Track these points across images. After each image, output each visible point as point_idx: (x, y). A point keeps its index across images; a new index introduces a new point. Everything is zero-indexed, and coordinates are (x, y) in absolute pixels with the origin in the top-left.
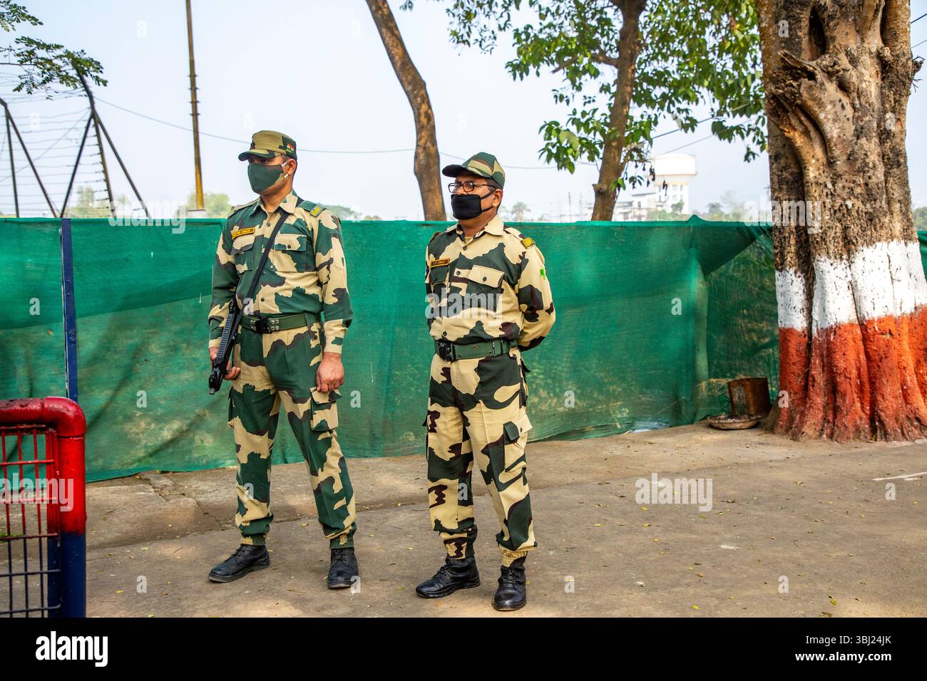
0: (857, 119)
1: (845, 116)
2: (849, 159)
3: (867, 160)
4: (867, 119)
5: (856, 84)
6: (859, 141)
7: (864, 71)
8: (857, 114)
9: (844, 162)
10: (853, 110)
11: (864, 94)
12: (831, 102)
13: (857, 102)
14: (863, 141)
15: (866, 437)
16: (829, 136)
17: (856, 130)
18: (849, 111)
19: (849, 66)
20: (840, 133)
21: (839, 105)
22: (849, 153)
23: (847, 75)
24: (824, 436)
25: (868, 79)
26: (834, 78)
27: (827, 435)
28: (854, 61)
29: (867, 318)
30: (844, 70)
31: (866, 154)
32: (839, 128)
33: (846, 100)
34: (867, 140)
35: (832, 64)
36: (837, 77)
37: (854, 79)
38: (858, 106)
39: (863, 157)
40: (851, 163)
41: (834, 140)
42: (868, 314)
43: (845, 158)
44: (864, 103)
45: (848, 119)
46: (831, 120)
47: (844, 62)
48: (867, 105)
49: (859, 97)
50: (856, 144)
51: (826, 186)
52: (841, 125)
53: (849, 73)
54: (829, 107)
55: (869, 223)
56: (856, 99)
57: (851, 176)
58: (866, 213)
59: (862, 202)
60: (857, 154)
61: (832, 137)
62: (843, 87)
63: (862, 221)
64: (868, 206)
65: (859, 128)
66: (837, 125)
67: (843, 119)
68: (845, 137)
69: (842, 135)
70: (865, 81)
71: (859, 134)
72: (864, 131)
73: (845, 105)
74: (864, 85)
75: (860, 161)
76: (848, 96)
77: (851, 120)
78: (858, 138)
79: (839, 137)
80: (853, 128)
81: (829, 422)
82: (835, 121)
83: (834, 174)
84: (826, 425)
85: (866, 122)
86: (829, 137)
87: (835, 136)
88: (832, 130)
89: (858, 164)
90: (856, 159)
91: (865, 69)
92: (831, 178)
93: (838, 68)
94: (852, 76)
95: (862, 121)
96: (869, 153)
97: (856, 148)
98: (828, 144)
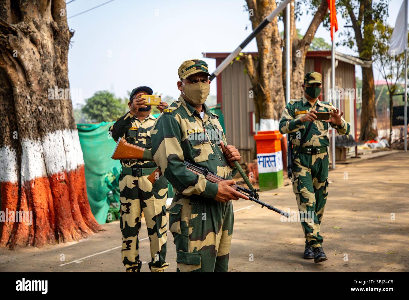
0: (42, 61)
1: (36, 58)
2: (39, 83)
3: (49, 84)
4: (48, 61)
5: (41, 40)
6: (44, 73)
7: (44, 34)
8: (42, 58)
9: (36, 84)
10: (39, 55)
11: (45, 46)
12: (27, 50)
13: (41, 51)
14: (46, 73)
15: (53, 242)
16: (27, 68)
17: (42, 66)
18: (37, 56)
19: (36, 30)
20: (33, 67)
21: (31, 52)
22: (39, 79)
23: (35, 35)
24: (29, 245)
25: (46, 38)
26: (28, 36)
27: (31, 244)
28: (38, 27)
29: (52, 174)
30: (34, 32)
31: (48, 81)
32: (33, 65)
33: (35, 49)
34: (48, 73)
35: (26, 28)
36: (30, 35)
37: (39, 38)
38: (42, 53)
39: (47, 82)
40: (40, 85)
41: (30, 71)
42: (53, 171)
43: (37, 82)
44: (45, 52)
45: (37, 60)
46: (28, 60)
47: (33, 27)
48: (47, 53)
49: (42, 48)
50: (42, 74)
51: (27, 98)
52: (33, 63)
53: (36, 34)
54: (26, 52)
55: (52, 119)
56: (41, 49)
57: (41, 93)
58: (50, 114)
59: (48, 108)
60: (43, 80)
61: (29, 70)
62: (33, 41)
63: (48, 118)
64: (51, 110)
65: (43, 65)
66: (31, 63)
67: (34, 60)
68: (36, 70)
69: (34, 69)
70: (45, 39)
71: (44, 69)
72: (46, 67)
73: (35, 52)
74: (45, 42)
75: (45, 84)
76: (36, 47)
77: (39, 60)
78: (43, 71)
79: (33, 70)
80: (40, 65)
81: (32, 236)
82: (30, 60)
83: (31, 91)
84: (30, 238)
85: (47, 63)
86: (27, 70)
87: (31, 69)
88: (28, 65)
89: (44, 86)
90: (43, 83)
91: (44, 32)
92: (29, 93)
93: (30, 31)
94: (38, 35)
95: (45, 62)
96: (50, 80)
97: (43, 77)
98: (26, 73)
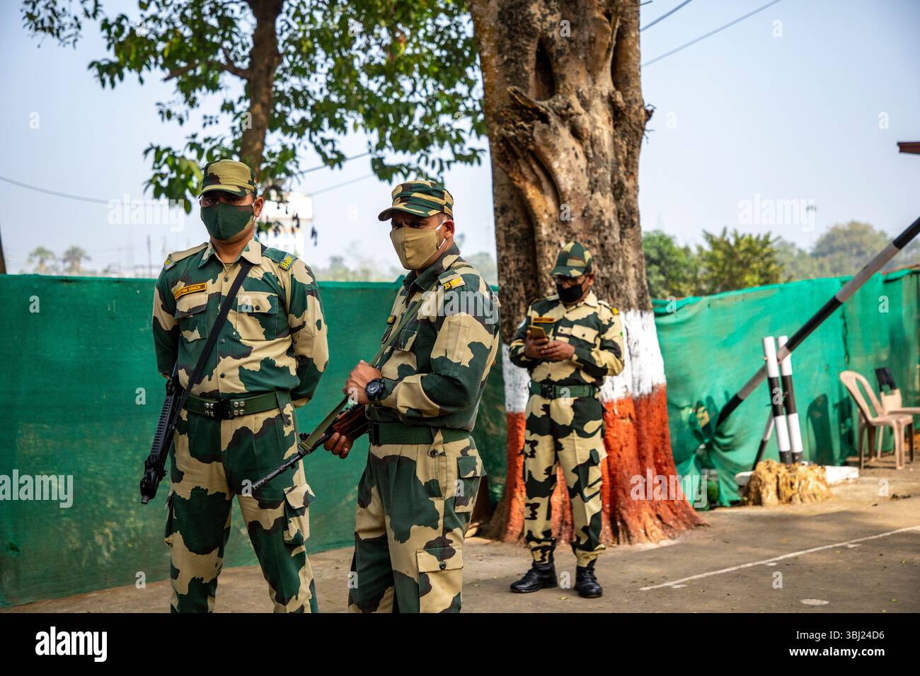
0: (591, 171)
1: (579, 166)
2: (583, 216)
3: (603, 218)
4: (601, 170)
5: (590, 130)
6: (594, 196)
7: (596, 116)
8: (590, 165)
9: (578, 219)
10: (586, 161)
11: (598, 142)
12: (566, 150)
13: (590, 151)
14: (598, 195)
15: (608, 541)
16: (563, 188)
17: (590, 183)
18: (582, 162)
19: (581, 110)
20: (574, 185)
21: (572, 153)
22: (583, 208)
23: (580, 119)
24: (563, 542)
25: (599, 123)
26: (567, 122)
27: (565, 540)
28: (585, 104)
29: (606, 400)
30: (579, 114)
31: (601, 211)
32: (574, 180)
33: (579, 149)
34: (602, 195)
35: (565, 106)
36: (570, 122)
37: (587, 125)
38: (591, 156)
39: (598, 214)
40: (585, 221)
41: (568, 193)
42: (607, 396)
43: (580, 214)
44: (597, 153)
45: (582, 170)
46: (565, 171)
47: (576, 104)
48: (601, 155)
49: (592, 146)
50: (591, 198)
51: (560, 246)
52: (575, 176)
53: (582, 117)
54: (563, 155)
55: (606, 289)
56: (590, 147)
57: (586, 235)
58: (602, 278)
59: (598, 265)
60: (592, 210)
61: (566, 190)
62: (576, 133)
63: (598, 287)
64: (604, 270)
65: (593, 181)
66: (571, 176)
67: (577, 170)
68: (579, 191)
69: (576, 188)
70: (598, 128)
71: (593, 187)
72: (598, 184)
73: (578, 153)
74: (597, 133)
75: (595, 219)
76: (581, 144)
77: (585, 171)
78: (593, 192)
79: (574, 190)
80: (587, 180)
81: (566, 524)
82: (569, 171)
83: (569, 233)
84: (564, 528)
85: (600, 175)
86: (563, 190)
87: (570, 188)
88: (566, 181)
89: (594, 222)
90: (591, 217)
91: (597, 114)
92: (566, 237)
93: (572, 112)
94: (584, 120)
95: (596, 173)
96: (604, 210)
97: (591, 203)
98: (561, 197)
